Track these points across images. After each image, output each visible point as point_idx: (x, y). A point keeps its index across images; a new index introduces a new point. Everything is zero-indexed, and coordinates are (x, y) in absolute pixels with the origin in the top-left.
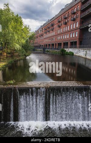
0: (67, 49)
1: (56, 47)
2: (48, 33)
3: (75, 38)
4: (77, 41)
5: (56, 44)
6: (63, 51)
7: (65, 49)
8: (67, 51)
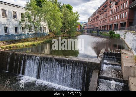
0: (116, 31)
1: (108, 29)
2: (102, 14)
3: (125, 19)
4: (126, 21)
5: (108, 25)
6: (112, 33)
7: (114, 31)
8: (115, 33)
